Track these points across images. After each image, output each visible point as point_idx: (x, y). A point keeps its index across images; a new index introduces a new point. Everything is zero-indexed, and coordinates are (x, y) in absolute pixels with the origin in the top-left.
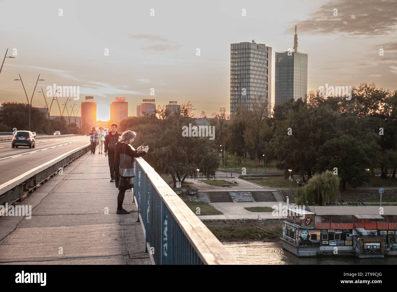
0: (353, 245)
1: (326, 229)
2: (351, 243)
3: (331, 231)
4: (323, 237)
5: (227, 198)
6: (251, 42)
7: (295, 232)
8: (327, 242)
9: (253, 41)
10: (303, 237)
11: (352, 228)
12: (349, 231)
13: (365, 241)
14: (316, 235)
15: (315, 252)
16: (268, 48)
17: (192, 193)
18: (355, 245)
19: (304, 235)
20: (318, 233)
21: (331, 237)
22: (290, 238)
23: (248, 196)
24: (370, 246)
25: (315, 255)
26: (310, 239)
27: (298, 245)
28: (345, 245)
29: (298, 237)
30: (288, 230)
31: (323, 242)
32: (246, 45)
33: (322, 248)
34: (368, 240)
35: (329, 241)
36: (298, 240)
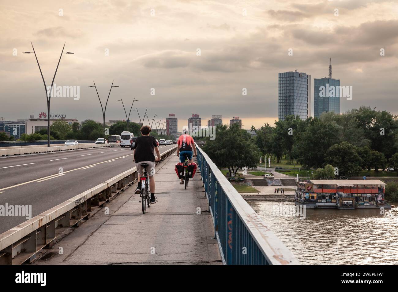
0: (336, 202)
1: (320, 193)
2: (335, 201)
3: (323, 194)
4: (318, 197)
5: (264, 183)
6: (295, 72)
7: (302, 194)
8: (321, 201)
9: (296, 71)
10: (306, 197)
11: (336, 192)
12: (334, 194)
13: (343, 199)
14: (314, 196)
15: (314, 206)
16: (308, 75)
17: (242, 180)
18: (337, 202)
19: (307, 196)
20: (315, 195)
21: (323, 197)
22: (299, 198)
23: (278, 182)
24: (346, 202)
25: (313, 208)
27: (303, 202)
28: (331, 202)
29: (303, 198)
30: (298, 194)
31: (318, 200)
32: (290, 74)
33: (317, 204)
34: (345, 199)
35: (322, 200)
36: (303, 199)
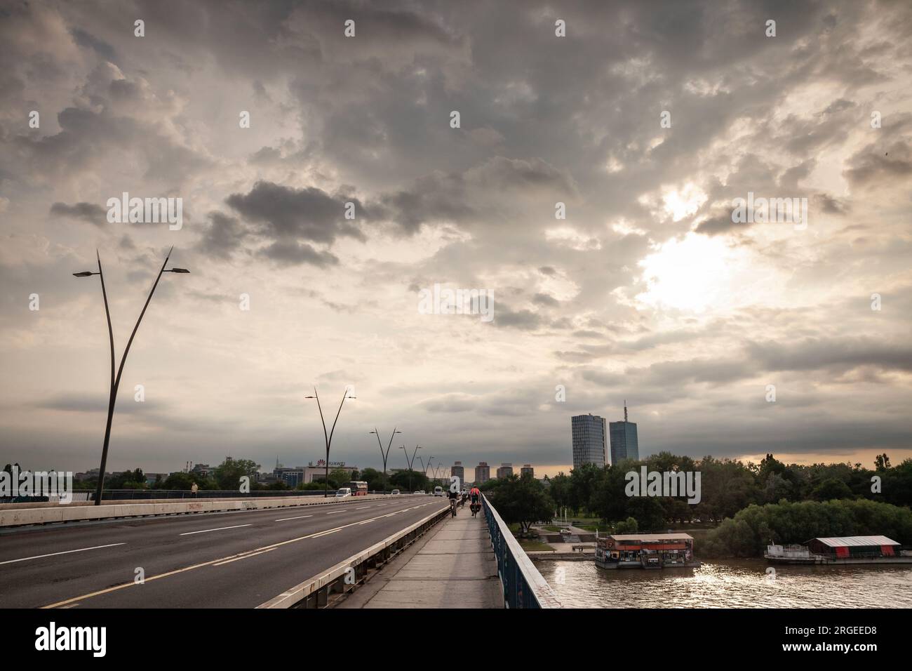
0: (641, 561)
1: (622, 550)
2: (640, 559)
3: (626, 552)
4: (621, 555)
5: (560, 539)
7: (603, 552)
10: (608, 556)
11: (639, 548)
12: (637, 551)
13: (648, 557)
14: (616, 554)
15: (615, 566)
16: (602, 419)
19: (608, 554)
20: (618, 553)
21: (626, 555)
22: (599, 557)
23: (576, 538)
24: (652, 560)
25: (615, 568)
26: (612, 557)
27: (604, 561)
28: (635, 561)
29: (604, 556)
30: (598, 552)
31: (621, 559)
33: (620, 563)
34: (650, 557)
35: (625, 558)
36: (604, 558)
